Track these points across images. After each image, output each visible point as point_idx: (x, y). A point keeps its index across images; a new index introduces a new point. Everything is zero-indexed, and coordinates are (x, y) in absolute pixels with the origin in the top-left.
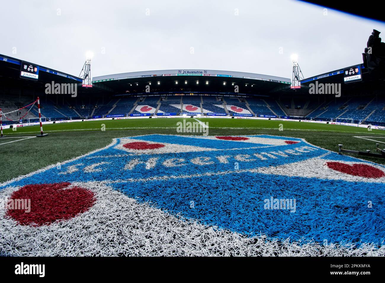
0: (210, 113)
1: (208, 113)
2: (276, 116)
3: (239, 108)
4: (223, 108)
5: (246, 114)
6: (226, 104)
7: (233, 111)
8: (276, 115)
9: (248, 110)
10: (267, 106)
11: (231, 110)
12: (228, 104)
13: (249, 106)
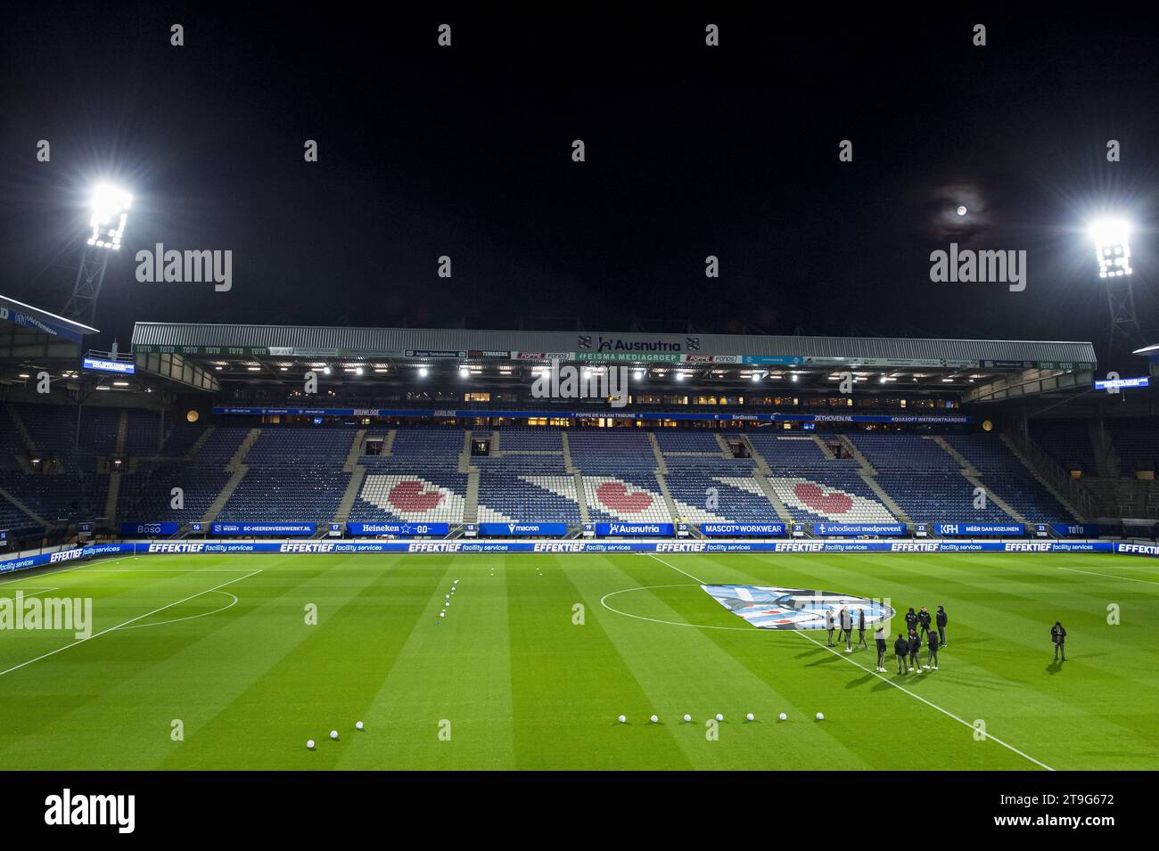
0: (712, 525)
1: (704, 526)
2: (1022, 526)
3: (832, 490)
4: (761, 494)
5: (872, 525)
6: (770, 472)
7: (811, 510)
8: (1018, 517)
9: (879, 501)
10: (965, 473)
11: (802, 506)
12: (777, 474)
13: (879, 479)
